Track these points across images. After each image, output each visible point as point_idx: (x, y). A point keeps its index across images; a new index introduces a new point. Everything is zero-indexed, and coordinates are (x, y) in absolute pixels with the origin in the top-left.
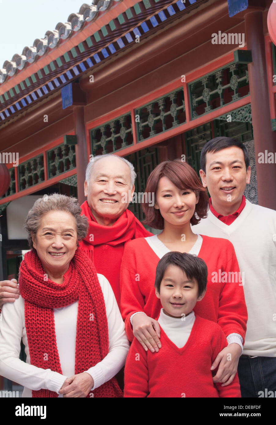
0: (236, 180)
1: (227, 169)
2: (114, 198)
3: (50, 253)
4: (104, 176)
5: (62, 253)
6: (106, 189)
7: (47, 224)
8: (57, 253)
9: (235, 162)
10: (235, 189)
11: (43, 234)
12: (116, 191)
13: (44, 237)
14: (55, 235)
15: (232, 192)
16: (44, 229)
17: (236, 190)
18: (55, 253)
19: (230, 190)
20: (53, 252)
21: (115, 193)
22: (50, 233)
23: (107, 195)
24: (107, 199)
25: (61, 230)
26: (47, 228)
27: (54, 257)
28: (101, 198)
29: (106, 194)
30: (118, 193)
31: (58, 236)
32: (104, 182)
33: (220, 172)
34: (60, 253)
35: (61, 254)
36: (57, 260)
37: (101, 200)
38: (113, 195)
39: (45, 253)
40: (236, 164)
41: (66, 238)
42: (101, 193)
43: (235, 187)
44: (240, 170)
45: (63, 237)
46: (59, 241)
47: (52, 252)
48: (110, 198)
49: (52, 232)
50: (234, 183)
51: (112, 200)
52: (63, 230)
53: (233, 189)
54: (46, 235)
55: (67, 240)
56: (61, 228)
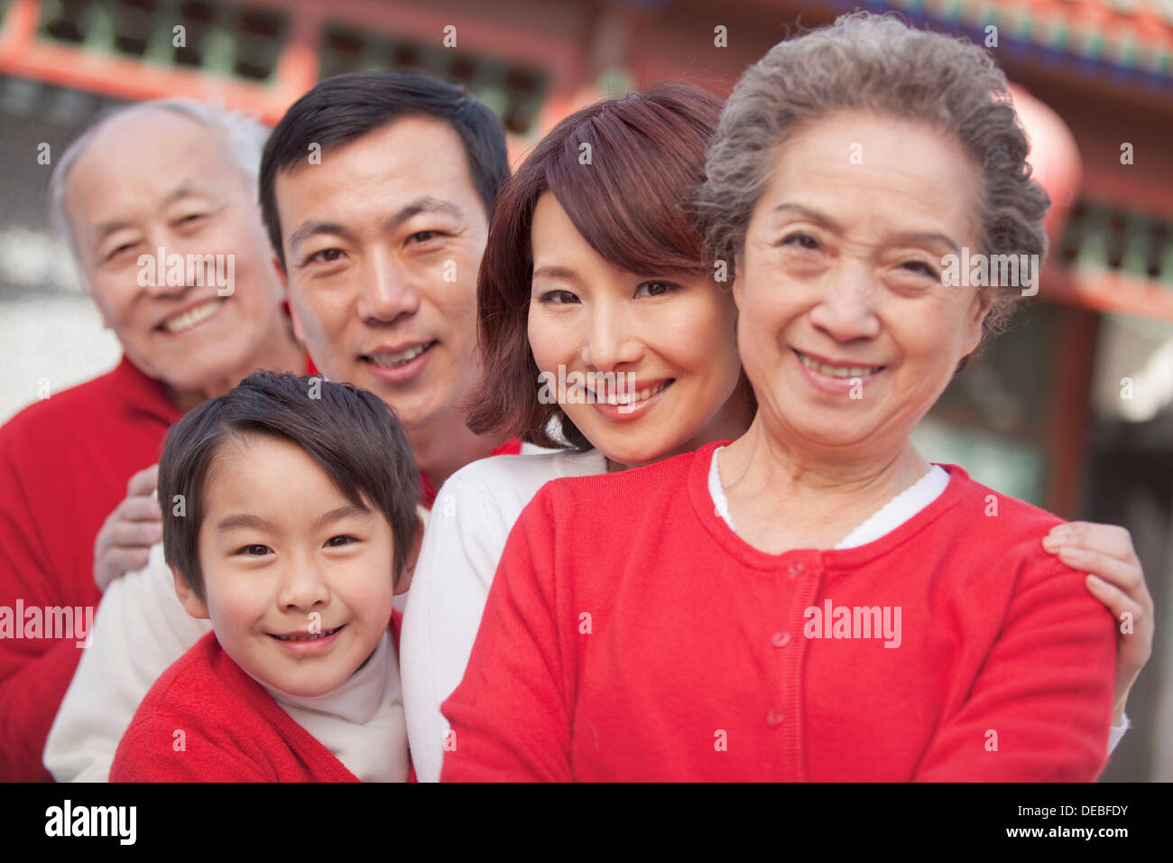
0: (435, 303)
1: (379, 256)
9: (413, 211)
10: (438, 353)
11: (777, 236)
14: (836, 256)
15: (421, 369)
17: (439, 357)
19: (408, 362)
25: (874, 233)
26: (800, 207)
33: (345, 274)
40: (419, 223)
43: (434, 343)
44: (449, 248)
45: (881, 272)
49: (827, 236)
50: (427, 321)
52: (883, 235)
53: (426, 355)
55: (904, 295)
56: (874, 217)
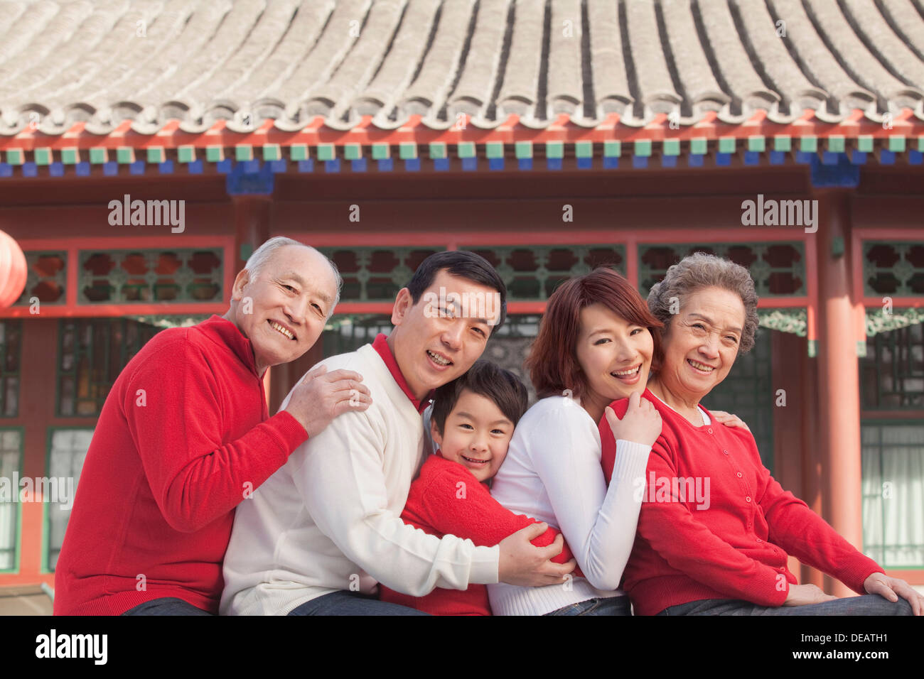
2: (296, 329)
3: (689, 361)
4: (298, 280)
5: (711, 367)
6: (291, 307)
7: (702, 308)
8: (704, 365)
11: (690, 323)
12: (305, 319)
13: (689, 329)
14: (710, 331)
16: (693, 315)
18: (701, 363)
20: (697, 362)
21: (303, 322)
22: (703, 326)
23: (287, 318)
24: (283, 325)
25: (724, 326)
26: (701, 316)
27: (695, 372)
28: (272, 317)
29: (289, 316)
30: (307, 325)
31: (716, 334)
32: (291, 292)
34: (708, 366)
35: (710, 369)
36: (700, 378)
37: (269, 321)
38: (298, 324)
39: (682, 360)
41: (728, 343)
42: (277, 309)
45: (721, 338)
46: (714, 345)
47: (693, 360)
48: (289, 326)
49: (708, 325)
51: (291, 331)
52: (726, 327)
54: (694, 328)
55: (727, 346)
56: (724, 321)
